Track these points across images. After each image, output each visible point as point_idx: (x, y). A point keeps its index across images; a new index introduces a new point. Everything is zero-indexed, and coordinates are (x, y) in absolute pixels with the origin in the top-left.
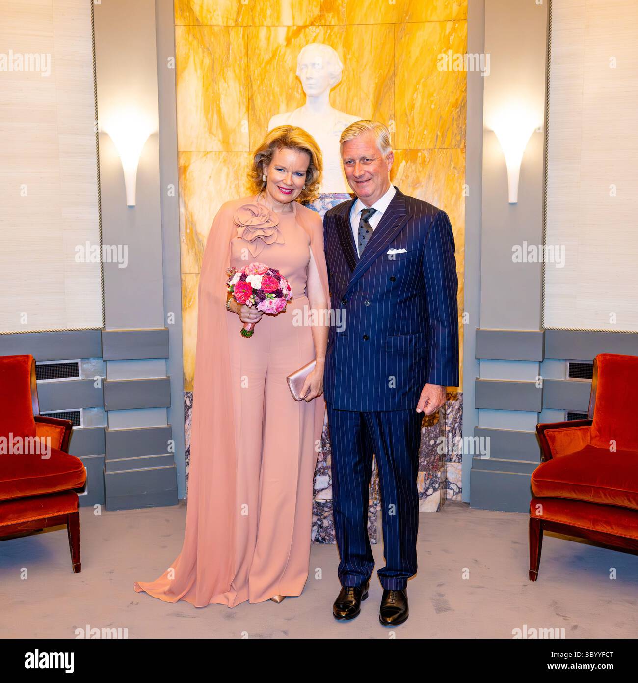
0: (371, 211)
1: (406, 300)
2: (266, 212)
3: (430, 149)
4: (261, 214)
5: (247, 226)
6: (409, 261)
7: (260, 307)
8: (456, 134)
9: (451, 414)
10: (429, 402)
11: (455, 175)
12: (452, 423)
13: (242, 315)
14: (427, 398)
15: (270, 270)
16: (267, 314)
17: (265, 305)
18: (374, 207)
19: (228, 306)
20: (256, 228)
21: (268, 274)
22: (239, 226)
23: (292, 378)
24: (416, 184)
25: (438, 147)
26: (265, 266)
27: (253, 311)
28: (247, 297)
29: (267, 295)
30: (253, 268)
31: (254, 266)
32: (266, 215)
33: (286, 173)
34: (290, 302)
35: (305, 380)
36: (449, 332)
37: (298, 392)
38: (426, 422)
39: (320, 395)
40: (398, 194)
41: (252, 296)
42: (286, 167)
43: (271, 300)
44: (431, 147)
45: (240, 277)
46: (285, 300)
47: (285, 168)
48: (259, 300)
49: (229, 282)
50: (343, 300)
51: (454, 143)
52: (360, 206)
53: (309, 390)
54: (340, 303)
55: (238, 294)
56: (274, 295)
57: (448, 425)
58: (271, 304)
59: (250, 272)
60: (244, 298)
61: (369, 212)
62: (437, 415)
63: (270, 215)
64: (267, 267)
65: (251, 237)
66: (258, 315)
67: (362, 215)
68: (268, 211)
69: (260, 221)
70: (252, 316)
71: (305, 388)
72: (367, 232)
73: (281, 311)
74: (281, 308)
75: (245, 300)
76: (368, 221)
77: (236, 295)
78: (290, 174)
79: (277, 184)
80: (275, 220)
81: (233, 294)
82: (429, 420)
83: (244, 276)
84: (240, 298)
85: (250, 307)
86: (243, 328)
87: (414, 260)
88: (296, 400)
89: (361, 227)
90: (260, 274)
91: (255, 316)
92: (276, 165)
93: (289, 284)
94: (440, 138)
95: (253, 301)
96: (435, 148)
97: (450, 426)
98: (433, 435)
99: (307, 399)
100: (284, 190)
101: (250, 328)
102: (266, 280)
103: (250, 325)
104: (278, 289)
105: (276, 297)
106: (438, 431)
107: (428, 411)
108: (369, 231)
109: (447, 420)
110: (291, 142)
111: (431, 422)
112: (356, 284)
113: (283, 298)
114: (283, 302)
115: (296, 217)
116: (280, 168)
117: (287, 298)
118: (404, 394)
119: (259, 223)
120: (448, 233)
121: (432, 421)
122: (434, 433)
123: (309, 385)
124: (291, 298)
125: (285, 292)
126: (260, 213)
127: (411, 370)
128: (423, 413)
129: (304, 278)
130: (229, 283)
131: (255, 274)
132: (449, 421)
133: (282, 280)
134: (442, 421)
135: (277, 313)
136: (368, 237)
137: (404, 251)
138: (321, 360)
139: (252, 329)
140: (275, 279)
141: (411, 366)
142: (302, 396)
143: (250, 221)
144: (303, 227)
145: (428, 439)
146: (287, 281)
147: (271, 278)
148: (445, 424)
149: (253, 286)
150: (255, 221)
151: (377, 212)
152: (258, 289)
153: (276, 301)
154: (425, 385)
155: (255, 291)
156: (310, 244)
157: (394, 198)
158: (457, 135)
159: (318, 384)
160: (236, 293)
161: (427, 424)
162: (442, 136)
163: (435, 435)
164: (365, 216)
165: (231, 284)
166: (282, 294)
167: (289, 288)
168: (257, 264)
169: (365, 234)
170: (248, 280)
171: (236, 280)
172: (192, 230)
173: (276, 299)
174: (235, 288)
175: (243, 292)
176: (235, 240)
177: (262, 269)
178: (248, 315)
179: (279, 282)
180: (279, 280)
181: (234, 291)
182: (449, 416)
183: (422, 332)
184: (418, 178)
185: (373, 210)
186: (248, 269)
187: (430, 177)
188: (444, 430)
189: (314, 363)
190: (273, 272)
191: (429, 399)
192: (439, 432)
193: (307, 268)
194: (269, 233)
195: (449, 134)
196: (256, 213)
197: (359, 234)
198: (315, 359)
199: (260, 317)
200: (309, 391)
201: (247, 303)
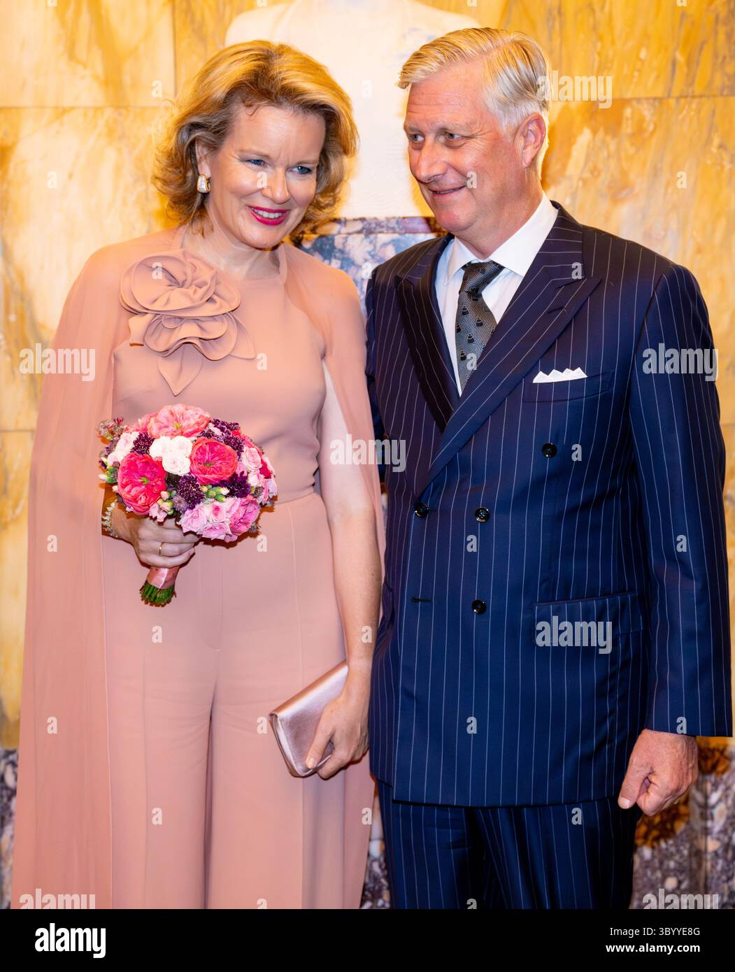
0: (488, 269)
1: (586, 506)
2: (206, 275)
3: (655, 99)
4: (193, 280)
5: (157, 313)
6: (591, 404)
7: (189, 521)
8: (724, 58)
9: (722, 806)
10: (653, 779)
11: (722, 167)
12: (724, 831)
13: (142, 545)
14: (648, 771)
15: (216, 423)
16: (208, 541)
17: (202, 518)
18: (497, 257)
19: (105, 523)
20: (181, 318)
21: (209, 435)
22: (134, 313)
23: (286, 714)
24: (619, 191)
25: (676, 93)
26: (201, 412)
27: (173, 534)
28: (154, 496)
29: (205, 489)
30: (168, 421)
31: (172, 414)
32: (205, 283)
33: (269, 169)
34: (271, 510)
35: (319, 719)
36: (703, 591)
37: (301, 751)
38: (655, 827)
39: (358, 761)
40: (564, 221)
41: (165, 494)
42: (272, 156)
43: (217, 503)
44: (659, 92)
45: (135, 442)
46: (255, 503)
47: (267, 156)
48: (183, 505)
49: (106, 456)
50: (418, 505)
51: (718, 81)
52: (459, 256)
53: (330, 745)
54: (411, 514)
55: (127, 489)
56: (225, 491)
57: (715, 835)
58: (216, 515)
59: (160, 428)
60: (142, 500)
61: (483, 271)
62: (682, 809)
63: (217, 283)
64: (207, 415)
65: (164, 341)
66: (184, 546)
67: (465, 279)
68: (214, 271)
69: (191, 299)
70: (168, 548)
71: (320, 740)
72: (480, 325)
73: (244, 533)
74: (246, 524)
75: (147, 506)
76: (481, 295)
77: (123, 493)
78: (280, 170)
79: (245, 201)
80: (231, 297)
81: (115, 488)
82: (663, 822)
83: (144, 442)
84: (135, 499)
85: (161, 524)
86: (146, 582)
87: (606, 399)
88: (294, 774)
89: (462, 313)
90: (188, 435)
91: (176, 548)
92: (242, 151)
93: (266, 460)
94: (682, 71)
95: (167, 506)
96: (669, 96)
97: (718, 839)
98: (672, 864)
99: (325, 771)
100: (266, 215)
101: (163, 580)
102: (201, 451)
103: (165, 571)
104: (235, 475)
105: (231, 494)
106: (686, 852)
107: (650, 803)
108: (485, 321)
109: (709, 824)
110: (283, 88)
111: (666, 829)
112: (451, 464)
113: (250, 497)
114: (250, 508)
115: (286, 285)
116: (256, 157)
117: (262, 499)
118: (587, 758)
119: (188, 304)
120: (697, 325)
121: (669, 826)
122: (677, 857)
123: (329, 731)
124: (274, 499)
125: (254, 481)
126: (189, 279)
127: (601, 695)
128: (636, 809)
129: (310, 446)
130: (104, 460)
131: (173, 435)
132: (717, 824)
133: (245, 448)
134: (697, 824)
135: (235, 538)
136: (482, 337)
137: (578, 374)
138: (361, 664)
139: (170, 584)
140: (229, 447)
141: (602, 683)
142: (311, 763)
143: (164, 299)
144: (306, 311)
145: (659, 874)
146: (261, 453)
147: (216, 444)
148: (706, 832)
149: (168, 467)
150: (178, 300)
151: (503, 272)
152: (181, 474)
153: (231, 506)
154: (640, 732)
155: (172, 481)
156: (323, 356)
157: (554, 233)
158: (728, 59)
159: (353, 729)
160: (124, 486)
161: (655, 833)
162: (689, 62)
163: (680, 864)
164: (472, 282)
165: (109, 461)
166: (248, 486)
167: (265, 472)
168: (178, 408)
169: (474, 331)
170: (155, 451)
171: (123, 450)
172: (21, 317)
173: (231, 500)
174: (120, 472)
175: (140, 484)
176: (124, 350)
177: (192, 422)
178: (157, 545)
179: (239, 455)
180: (239, 449)
181: (119, 481)
182: (716, 812)
183: (632, 590)
184: (624, 173)
185: (493, 266)
186: (157, 421)
187: (656, 172)
188: (703, 848)
189: (343, 671)
190: (222, 430)
191: (652, 773)
192: (690, 855)
193: (318, 419)
194: (215, 330)
195: (706, 57)
196: (180, 278)
197: (458, 330)
198: (344, 662)
199: (192, 551)
200: (328, 750)
201: (154, 512)
